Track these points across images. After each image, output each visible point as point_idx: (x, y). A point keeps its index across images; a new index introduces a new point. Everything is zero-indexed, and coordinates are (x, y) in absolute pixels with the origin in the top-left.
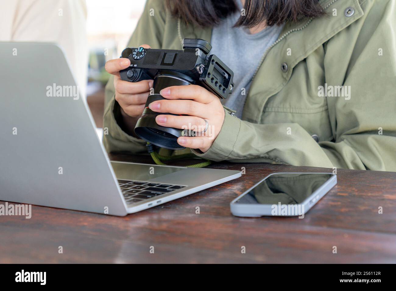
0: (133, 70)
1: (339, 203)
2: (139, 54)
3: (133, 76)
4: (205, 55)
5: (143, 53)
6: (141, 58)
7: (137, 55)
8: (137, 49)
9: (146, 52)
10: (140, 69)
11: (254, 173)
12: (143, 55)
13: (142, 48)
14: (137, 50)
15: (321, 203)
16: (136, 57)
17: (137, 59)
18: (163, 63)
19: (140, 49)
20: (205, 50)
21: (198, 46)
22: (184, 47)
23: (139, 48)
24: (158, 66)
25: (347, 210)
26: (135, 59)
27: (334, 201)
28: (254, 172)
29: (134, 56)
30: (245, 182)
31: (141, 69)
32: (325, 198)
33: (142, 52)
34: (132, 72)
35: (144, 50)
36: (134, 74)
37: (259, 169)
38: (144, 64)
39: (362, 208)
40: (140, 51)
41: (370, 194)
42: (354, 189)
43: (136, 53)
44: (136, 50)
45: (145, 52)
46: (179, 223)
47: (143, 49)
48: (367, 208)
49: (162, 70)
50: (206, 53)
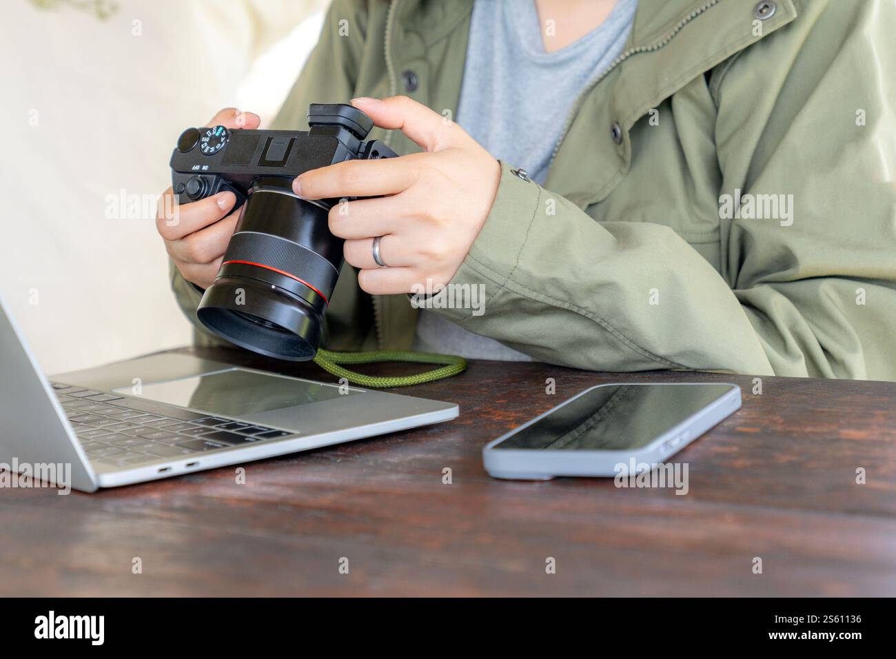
0: (201, 177)
1: (735, 449)
2: (214, 142)
3: (199, 191)
4: (359, 142)
5: (222, 139)
6: (217, 152)
7: (209, 144)
8: (211, 130)
9: (230, 136)
10: (215, 177)
11: (564, 386)
12: (223, 144)
13: (221, 129)
14: (212, 132)
15: (693, 448)
16: (208, 148)
17: (209, 154)
18: (263, 162)
19: (217, 131)
20: (356, 130)
21: (341, 120)
22: (311, 124)
23: (215, 129)
24: (254, 168)
25: (748, 463)
26: (205, 154)
27: (723, 444)
28: (564, 383)
29: (203, 147)
30: (537, 405)
31: (219, 175)
32: (707, 439)
33: (221, 136)
34: (197, 183)
35: (226, 132)
36: (201, 186)
37: (576, 378)
38: (223, 162)
39: (783, 459)
40: (217, 135)
41: (809, 429)
42: (776, 418)
43: (207, 140)
44: (209, 133)
45: (227, 136)
46: (362, 493)
47: (225, 129)
48: (794, 458)
49: (262, 176)
50: (360, 137)
